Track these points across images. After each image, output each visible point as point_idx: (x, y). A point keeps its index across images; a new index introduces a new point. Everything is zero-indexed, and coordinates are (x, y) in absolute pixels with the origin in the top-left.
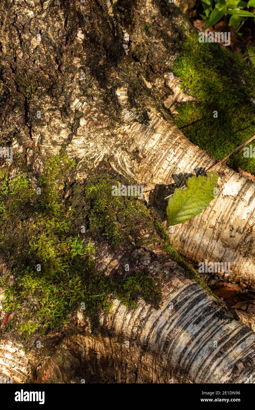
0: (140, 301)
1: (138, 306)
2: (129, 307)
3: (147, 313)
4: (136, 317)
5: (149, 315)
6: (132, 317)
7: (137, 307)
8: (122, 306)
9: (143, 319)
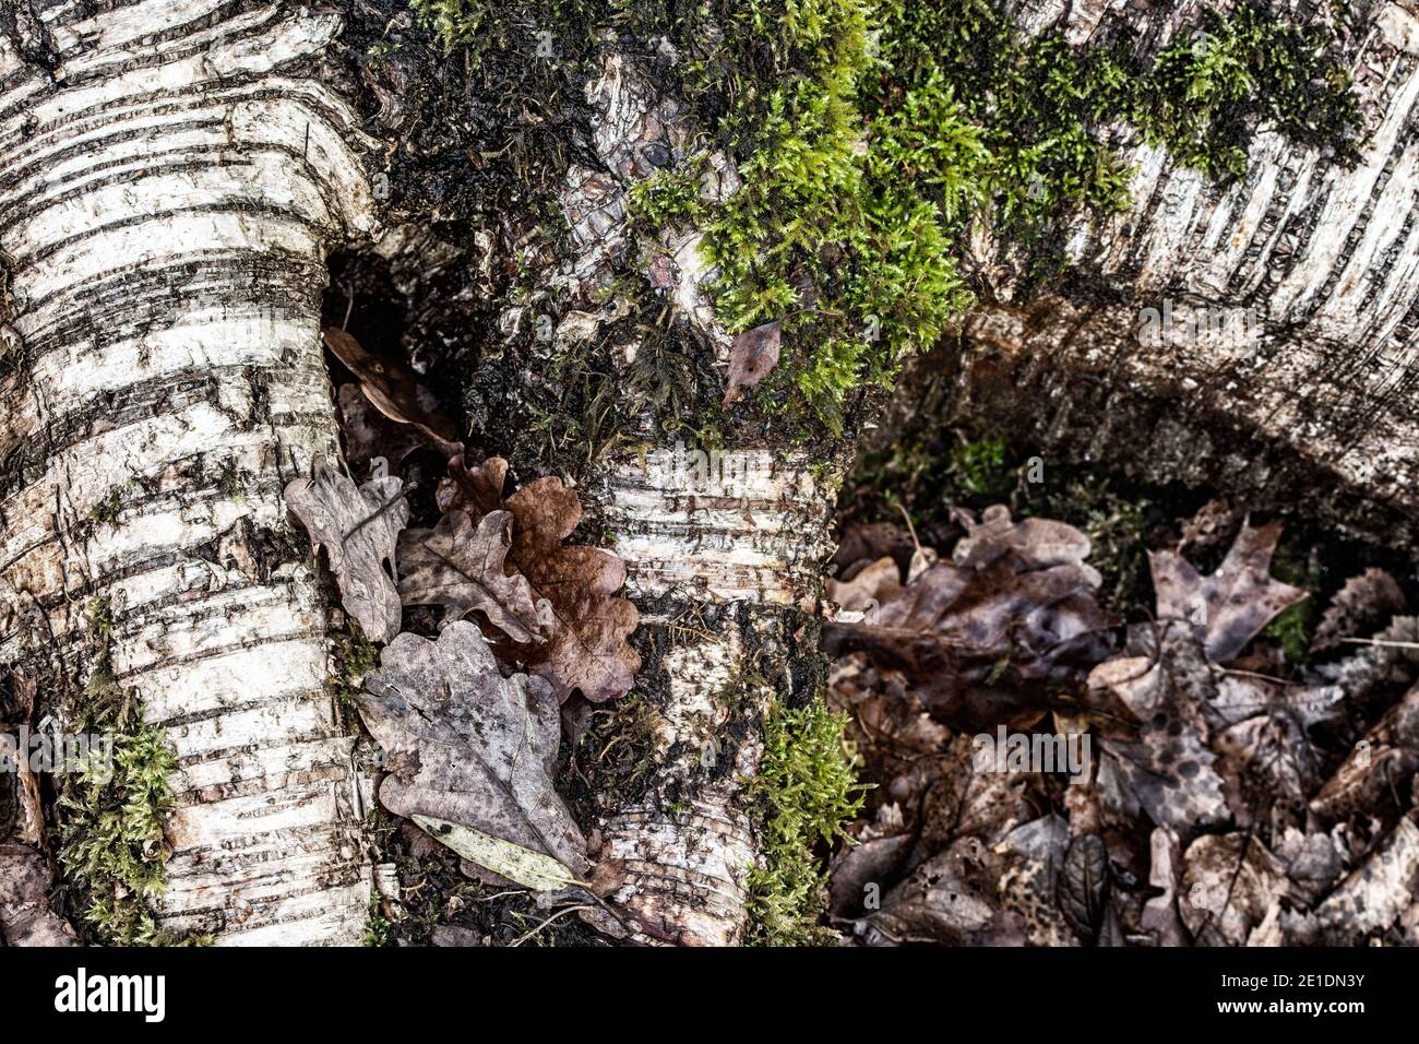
0: (1257, 144)
1: (1257, 163)
2: (1213, 175)
3: (1309, 192)
4: (1253, 213)
5: (1322, 201)
6: (1234, 218)
7: (1253, 171)
8: (1181, 173)
9: (1296, 221)
